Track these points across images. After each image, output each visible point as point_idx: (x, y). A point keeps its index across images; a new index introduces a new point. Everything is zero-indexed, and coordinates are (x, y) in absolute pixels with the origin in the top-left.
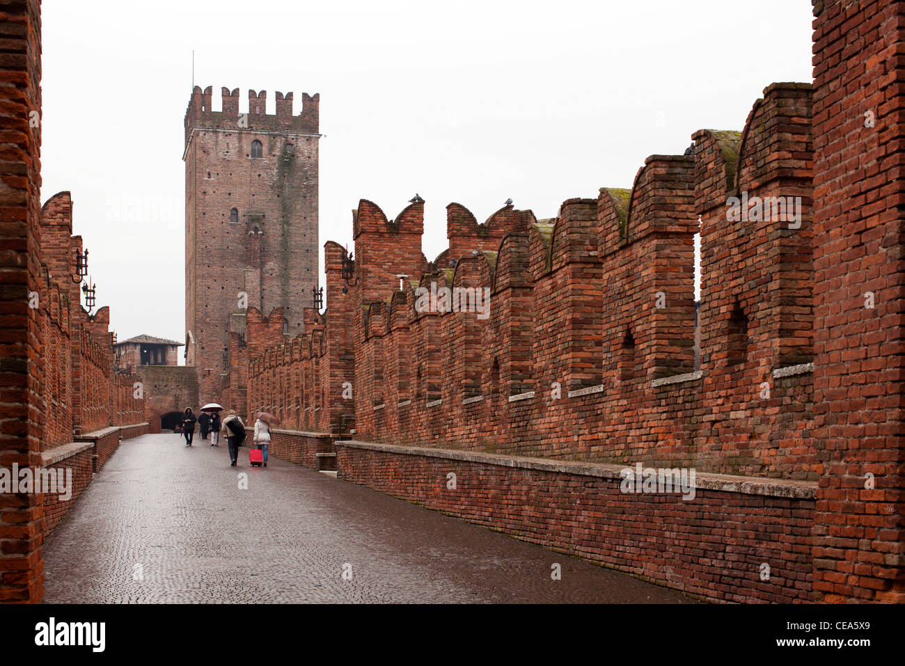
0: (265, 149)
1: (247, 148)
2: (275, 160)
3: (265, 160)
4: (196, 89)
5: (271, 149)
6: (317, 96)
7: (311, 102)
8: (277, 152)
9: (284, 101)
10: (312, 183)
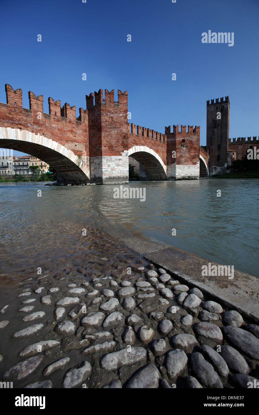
0: (218, 108)
1: (215, 109)
2: (220, 110)
3: (218, 110)
4: (207, 101)
5: (220, 107)
6: (228, 97)
7: (227, 98)
8: (220, 108)
9: (222, 99)
10: (227, 112)
